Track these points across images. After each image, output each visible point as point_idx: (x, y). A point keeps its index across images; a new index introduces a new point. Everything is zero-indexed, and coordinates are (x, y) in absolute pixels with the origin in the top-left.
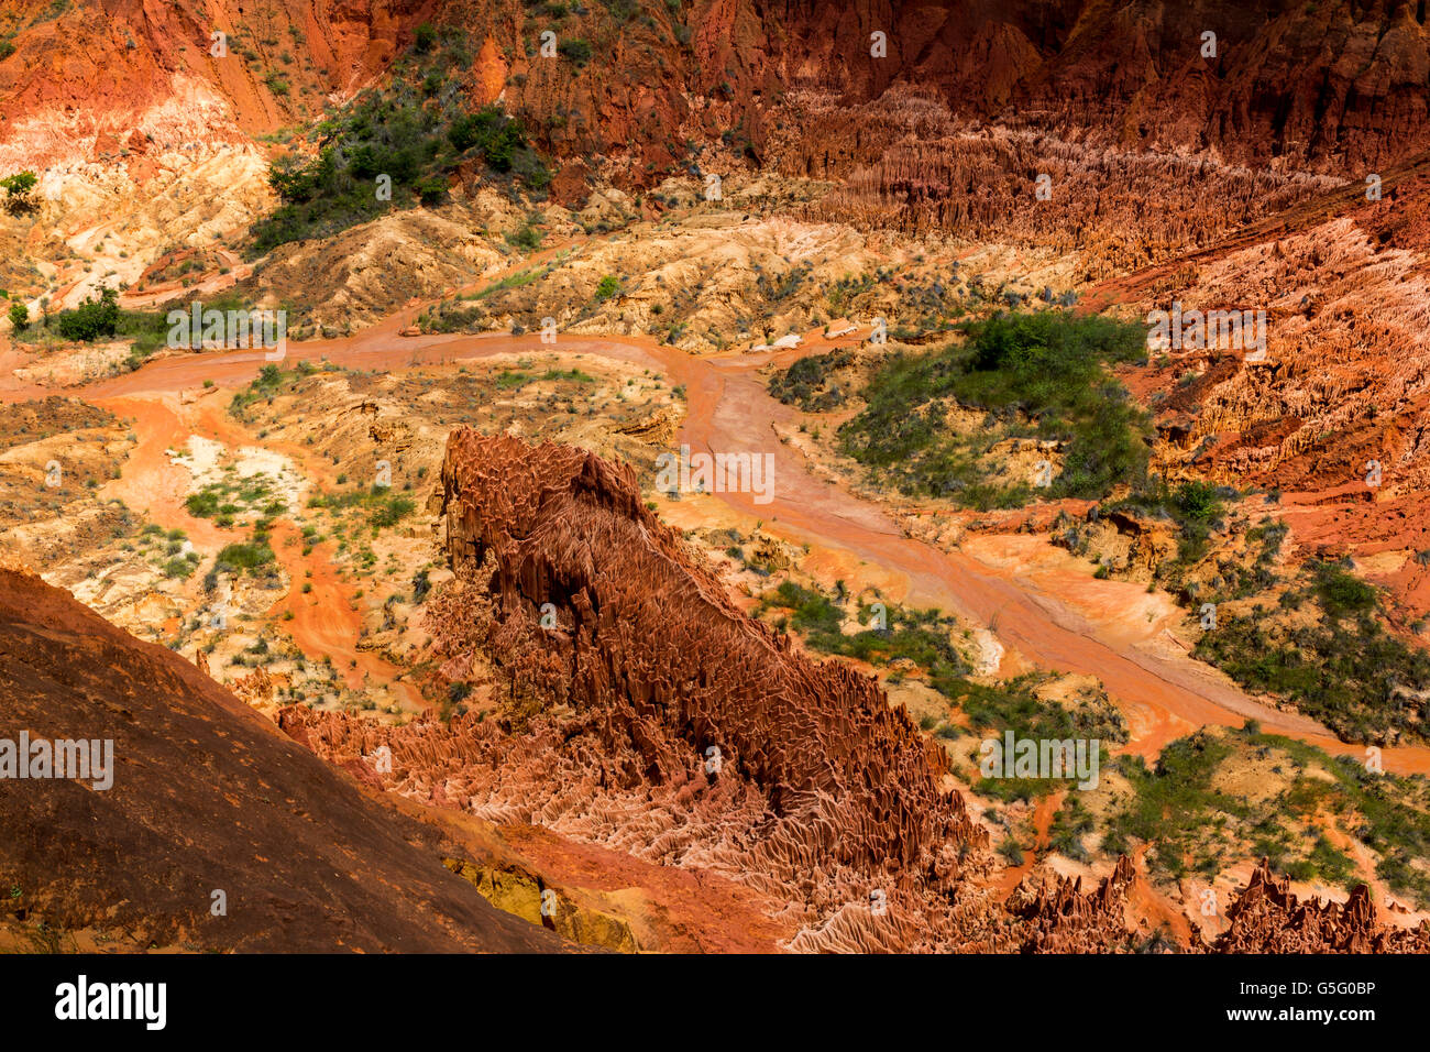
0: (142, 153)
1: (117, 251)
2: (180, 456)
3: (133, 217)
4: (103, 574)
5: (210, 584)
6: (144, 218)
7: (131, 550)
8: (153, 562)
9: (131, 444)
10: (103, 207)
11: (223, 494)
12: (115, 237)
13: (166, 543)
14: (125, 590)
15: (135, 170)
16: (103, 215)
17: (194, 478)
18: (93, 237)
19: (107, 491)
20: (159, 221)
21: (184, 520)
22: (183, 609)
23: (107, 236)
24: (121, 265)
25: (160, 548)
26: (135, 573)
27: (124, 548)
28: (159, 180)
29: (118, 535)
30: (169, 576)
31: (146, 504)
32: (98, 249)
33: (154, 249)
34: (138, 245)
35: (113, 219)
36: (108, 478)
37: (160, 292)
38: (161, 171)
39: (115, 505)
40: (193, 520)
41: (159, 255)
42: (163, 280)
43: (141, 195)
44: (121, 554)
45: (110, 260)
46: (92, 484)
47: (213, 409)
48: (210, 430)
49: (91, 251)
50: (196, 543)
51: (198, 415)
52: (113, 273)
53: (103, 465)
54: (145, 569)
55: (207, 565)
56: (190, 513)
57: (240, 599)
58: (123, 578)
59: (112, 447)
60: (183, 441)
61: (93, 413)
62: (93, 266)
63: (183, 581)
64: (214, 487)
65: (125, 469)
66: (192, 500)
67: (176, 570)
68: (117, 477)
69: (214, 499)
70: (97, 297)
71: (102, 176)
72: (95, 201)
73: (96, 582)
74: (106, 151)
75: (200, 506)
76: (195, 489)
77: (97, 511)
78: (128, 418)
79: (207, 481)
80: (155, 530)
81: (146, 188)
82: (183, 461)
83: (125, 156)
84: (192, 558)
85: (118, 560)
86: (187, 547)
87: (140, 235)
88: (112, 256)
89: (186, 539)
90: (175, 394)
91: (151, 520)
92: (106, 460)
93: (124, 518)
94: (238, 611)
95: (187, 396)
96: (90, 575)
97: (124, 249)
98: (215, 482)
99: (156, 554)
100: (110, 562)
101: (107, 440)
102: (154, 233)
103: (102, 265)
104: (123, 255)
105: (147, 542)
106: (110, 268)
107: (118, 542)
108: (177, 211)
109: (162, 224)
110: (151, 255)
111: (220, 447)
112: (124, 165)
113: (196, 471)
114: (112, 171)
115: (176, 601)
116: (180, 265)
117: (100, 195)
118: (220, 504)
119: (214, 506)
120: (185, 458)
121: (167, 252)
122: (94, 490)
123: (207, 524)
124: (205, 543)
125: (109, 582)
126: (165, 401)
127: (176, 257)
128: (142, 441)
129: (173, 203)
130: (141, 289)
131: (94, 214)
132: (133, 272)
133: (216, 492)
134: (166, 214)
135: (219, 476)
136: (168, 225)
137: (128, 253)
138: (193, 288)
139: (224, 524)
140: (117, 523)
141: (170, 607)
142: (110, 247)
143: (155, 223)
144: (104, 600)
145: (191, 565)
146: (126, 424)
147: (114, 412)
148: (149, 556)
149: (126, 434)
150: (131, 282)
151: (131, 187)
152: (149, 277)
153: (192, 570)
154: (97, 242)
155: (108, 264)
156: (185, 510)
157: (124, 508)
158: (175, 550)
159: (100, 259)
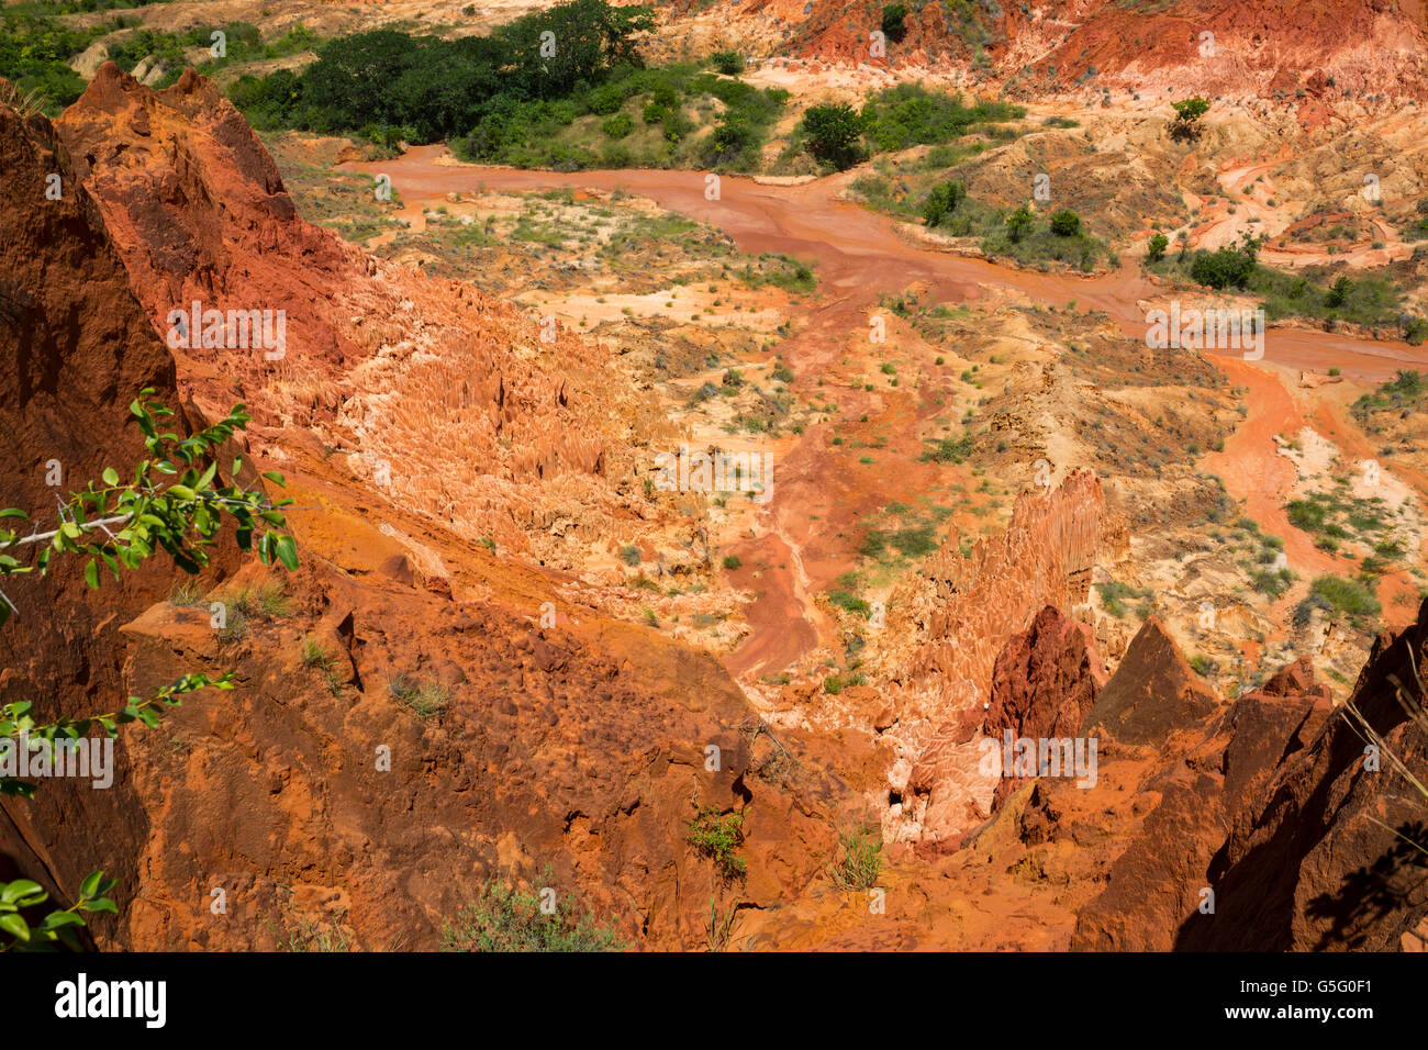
0: (1318, 96)
1: (1265, 198)
2: (1290, 447)
3: (1292, 164)
4: (1188, 558)
5: (1301, 617)
6: (1302, 167)
7: (1221, 541)
8: (1242, 563)
9: (1239, 417)
10: (1262, 147)
11: (1330, 509)
12: (1268, 181)
13: (1257, 545)
14: (1208, 586)
15: (1306, 113)
16: (1259, 156)
17: (1301, 479)
18: (1243, 178)
19: (1206, 463)
20: (1316, 173)
21: (1280, 527)
22: (1266, 634)
23: (1260, 180)
24: (1267, 214)
25: (1251, 549)
26: (1221, 570)
27: (1215, 536)
28: (1328, 129)
29: (1212, 518)
30: (1257, 589)
31: (1244, 492)
32: (1247, 192)
33: (1304, 203)
34: (1287, 195)
35: (1269, 162)
36: (1209, 448)
37: (1301, 252)
38: (1332, 119)
39: (1212, 482)
40: (1291, 529)
41: (1308, 211)
42: (1308, 240)
43: (1305, 143)
44: (1210, 542)
45: (1256, 206)
46: (1193, 450)
47: (1333, 402)
48: (1329, 431)
49: (1239, 191)
50: (1291, 558)
51: (1314, 405)
52: (1257, 221)
53: (1208, 431)
54: (1230, 569)
55: (1299, 592)
56: (1290, 519)
57: (1332, 647)
58: (1208, 571)
59: (1221, 415)
60: (1294, 430)
61: (1207, 369)
62: (1238, 208)
63: (1271, 600)
64: (1321, 497)
65: (1228, 440)
66: (1294, 506)
67: (1264, 584)
68: (1219, 449)
69: (1320, 512)
70: (1241, 245)
71: (1270, 114)
72: (1257, 139)
73: (1180, 566)
74: (1280, 90)
75: (1303, 515)
76: (1299, 493)
77: (1194, 484)
78: (1243, 386)
79: (1313, 486)
80: (1250, 526)
81: (1312, 135)
82: (1292, 454)
83: (1299, 97)
84: (1285, 575)
85: (1206, 548)
86: (1282, 561)
87: (1293, 185)
88: (1259, 202)
89: (1281, 550)
90: (1294, 373)
91: (1247, 514)
92: (1211, 426)
93: (1221, 502)
94: (1328, 664)
95: (1307, 379)
96: (1177, 557)
97: (1273, 197)
98: (1324, 492)
99: (1247, 556)
100: (1198, 548)
101: (1217, 406)
102: (1308, 186)
103: (1249, 208)
104: (1271, 203)
105: (1238, 538)
106: (1254, 214)
107: (1211, 527)
108: (1339, 166)
109: (1318, 177)
110: (1299, 208)
111: (1335, 452)
112: (1296, 107)
113: (1305, 472)
114: (1281, 111)
115: (1261, 622)
116: (1330, 227)
117: (1262, 134)
118: (1327, 521)
119: (1319, 520)
120: (1294, 452)
121: (1320, 210)
122: (1194, 456)
123: (1306, 540)
124: (1303, 564)
125: (1193, 571)
126: (1282, 378)
127: (1328, 218)
128: (1251, 416)
129: (1337, 158)
130: (1281, 245)
131: (1251, 153)
132: (1276, 223)
133: (1325, 504)
134: (1326, 167)
135: (1329, 486)
136: (1325, 180)
137: (1277, 202)
138: (1337, 257)
139: (1327, 547)
140: (1210, 504)
141: (1253, 627)
142: (1260, 193)
143: (1311, 175)
144: (1186, 590)
145: (1281, 583)
146: (1239, 392)
147: (1227, 374)
148: (1240, 555)
149: (1237, 403)
150: (1272, 234)
151: (1297, 132)
152: (1293, 234)
153: (1282, 590)
154: (1247, 184)
155: (1252, 209)
156: (1284, 514)
157: (1222, 489)
158: (1268, 559)
159: (1246, 203)
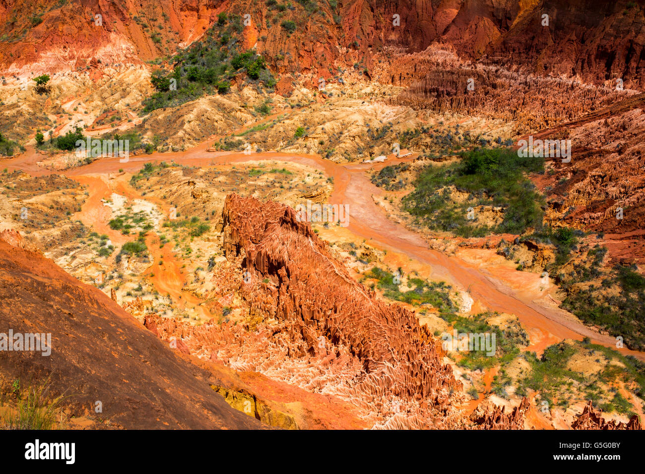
0: (96, 67)
1: (83, 111)
2: (107, 202)
3: (91, 96)
4: (72, 253)
5: (118, 259)
6: (96, 96)
7: (84, 243)
8: (94, 249)
9: (86, 196)
10: (78, 91)
11: (126, 220)
12: (83, 104)
13: (99, 241)
14: (81, 261)
15: (92, 75)
16: (78, 95)
17: (113, 212)
18: (73, 105)
19: (75, 217)
20: (102, 98)
21: (108, 231)
22: (106, 270)
23: (79, 104)
24: (85, 117)
25: (97, 243)
26: (85, 254)
27: (81, 242)
28: (103, 80)
29: (79, 236)
30: (100, 255)
31: (91, 223)
32: (75, 110)
33: (99, 110)
34: (92, 108)
35: (82, 97)
36: (75, 211)
37: (102, 129)
38: (104, 76)
39: (78, 223)
40: (112, 231)
41: (102, 113)
42: (103, 124)
43: (95, 87)
44: (80, 245)
45: (80, 115)
46: (68, 214)
47: (123, 182)
48: (121, 191)
49: (72, 110)
50: (113, 241)
51: (116, 184)
52: (81, 120)
53: (73, 205)
54: (90, 252)
55: (117, 251)
56: (111, 228)
57: (131, 267)
58: (80, 255)
59: (78, 198)
60: (109, 196)
61: (70, 182)
62: (73, 117)
63: (107, 258)
64: (122, 216)
65: (83, 207)
66: (112, 222)
67: (104, 253)
68: (80, 210)
69: (122, 222)
70: (74, 131)
71: (78, 77)
72: (75, 88)
73: (69, 257)
74: (80, 67)
75: (115, 225)
76: (113, 217)
77: (71, 226)
78: (85, 185)
79: (119, 214)
80: (95, 235)
81: (97, 83)
82: (109, 204)
83: (88, 69)
84: (111, 248)
85: (78, 248)
86: (109, 243)
87: (94, 104)
88: (81, 113)
89: (108, 239)
90: (106, 175)
91: (94, 230)
92: (75, 203)
93: (82, 229)
94: (130, 272)
95: (111, 176)
96: (66, 254)
97: (86, 110)
98: (122, 214)
99: (95, 245)
100: (75, 248)
101: (76, 194)
102: (100, 103)
103: (77, 116)
104: (86, 113)
105: (91, 240)
106: (80, 118)
107: (79, 240)
108: (110, 93)
109: (103, 99)
110: (98, 113)
111: (125, 199)
112: (88, 73)
113: (114, 209)
114: (82, 75)
115: (103, 266)
116: (110, 117)
117: (77, 86)
118: (124, 224)
119: (121, 225)
120: (110, 203)
121: (105, 111)
122: (69, 216)
123: (118, 233)
124: (117, 241)
125: (74, 257)
126: (102, 178)
127: (109, 114)
128: (91, 195)
129: (109, 90)
130: (93, 128)
131: (74, 94)
132: (90, 120)
133: (123, 219)
134: (105, 95)
135: (124, 212)
136: (106, 100)
137: (89, 112)
138: (116, 128)
139: (126, 233)
140: (78, 231)
141: (100, 269)
142: (80, 109)
143: (100, 99)
144: (72, 265)
145: (110, 251)
146: (85, 187)
147: (79, 182)
148: (92, 246)
149: (84, 192)
150: (89, 125)
151: (91, 83)
152: (97, 123)
153: (111, 253)
154: (75, 107)
155: (79, 117)
156: (109, 226)
157: (82, 224)
158: (104, 244)
159: (76, 114)
